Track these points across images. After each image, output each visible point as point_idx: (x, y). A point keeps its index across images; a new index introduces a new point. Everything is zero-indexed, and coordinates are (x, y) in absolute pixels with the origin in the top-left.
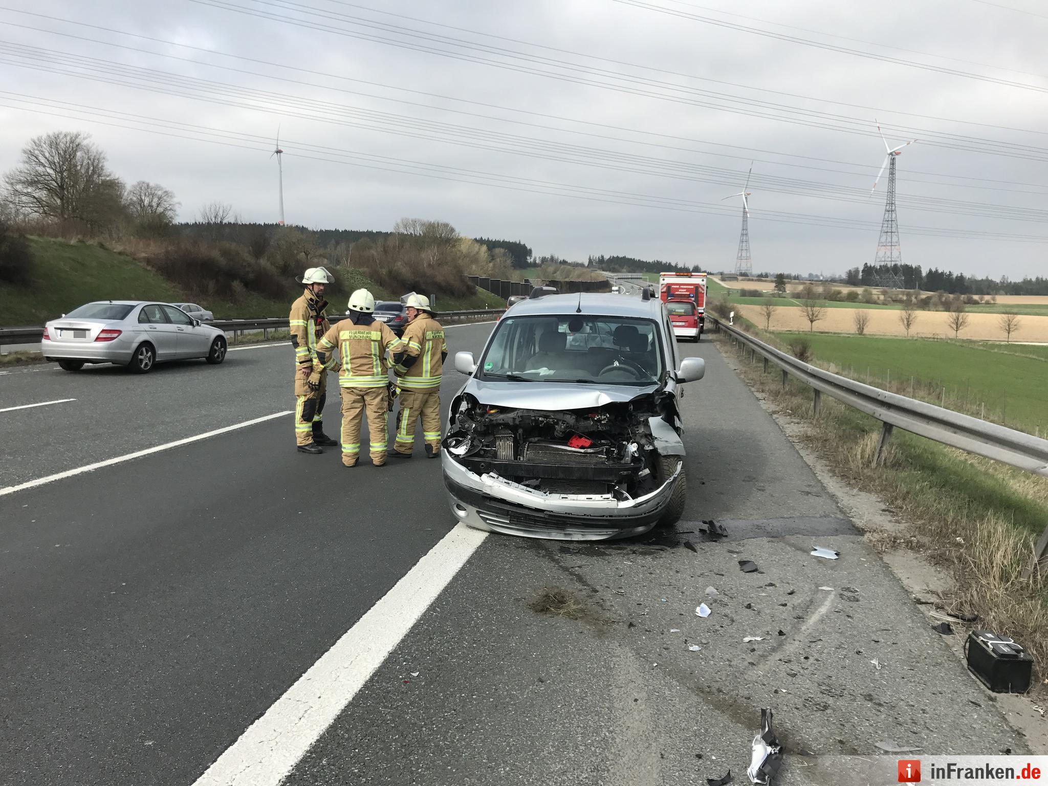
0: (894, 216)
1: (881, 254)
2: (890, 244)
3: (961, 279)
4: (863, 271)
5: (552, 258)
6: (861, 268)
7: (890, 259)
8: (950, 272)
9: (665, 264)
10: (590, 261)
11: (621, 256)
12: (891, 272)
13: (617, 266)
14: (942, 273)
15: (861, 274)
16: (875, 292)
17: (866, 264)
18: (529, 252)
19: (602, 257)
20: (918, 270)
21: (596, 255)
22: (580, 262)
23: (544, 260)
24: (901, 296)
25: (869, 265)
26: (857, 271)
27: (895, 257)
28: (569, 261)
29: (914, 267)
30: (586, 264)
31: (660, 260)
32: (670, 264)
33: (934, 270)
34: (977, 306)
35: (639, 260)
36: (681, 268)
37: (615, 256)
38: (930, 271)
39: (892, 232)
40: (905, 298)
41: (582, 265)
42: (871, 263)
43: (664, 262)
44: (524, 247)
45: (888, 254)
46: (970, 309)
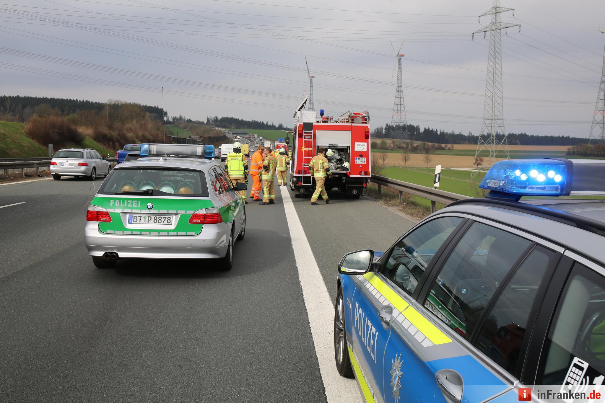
0: (401, 94)
1: (395, 119)
2: (400, 112)
3: (443, 134)
4: (385, 129)
5: (181, 118)
6: (384, 127)
7: (400, 122)
8: (436, 129)
9: (260, 123)
10: (208, 120)
11: (229, 117)
12: (401, 129)
13: (227, 124)
14: (432, 130)
15: (384, 131)
16: (389, 142)
17: (387, 124)
18: (166, 113)
19: (217, 117)
20: (418, 128)
21: (212, 116)
22: (201, 121)
23: (174, 119)
24: (403, 145)
25: (389, 125)
26: (382, 129)
27: (403, 120)
28: (193, 120)
29: (415, 126)
30: (205, 122)
31: (256, 120)
32: (263, 122)
33: (427, 128)
34: (444, 150)
35: (242, 120)
36: (270, 126)
37: (226, 117)
38: (425, 129)
39: (401, 105)
40: (405, 146)
41: (203, 123)
42: (390, 124)
43: (259, 121)
44: (161, 110)
45: (399, 117)
46: (440, 153)
